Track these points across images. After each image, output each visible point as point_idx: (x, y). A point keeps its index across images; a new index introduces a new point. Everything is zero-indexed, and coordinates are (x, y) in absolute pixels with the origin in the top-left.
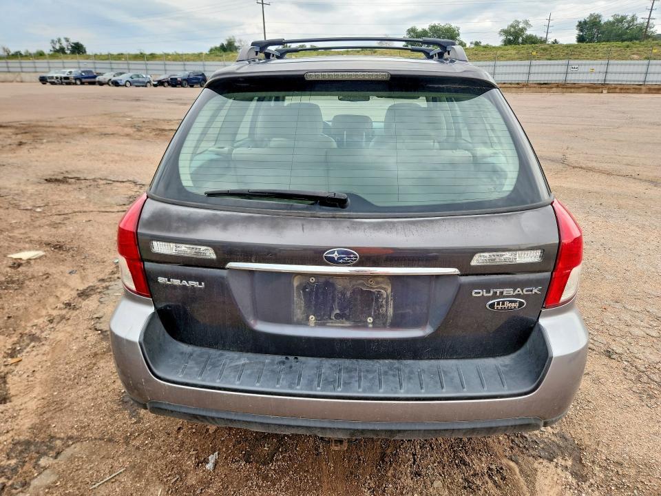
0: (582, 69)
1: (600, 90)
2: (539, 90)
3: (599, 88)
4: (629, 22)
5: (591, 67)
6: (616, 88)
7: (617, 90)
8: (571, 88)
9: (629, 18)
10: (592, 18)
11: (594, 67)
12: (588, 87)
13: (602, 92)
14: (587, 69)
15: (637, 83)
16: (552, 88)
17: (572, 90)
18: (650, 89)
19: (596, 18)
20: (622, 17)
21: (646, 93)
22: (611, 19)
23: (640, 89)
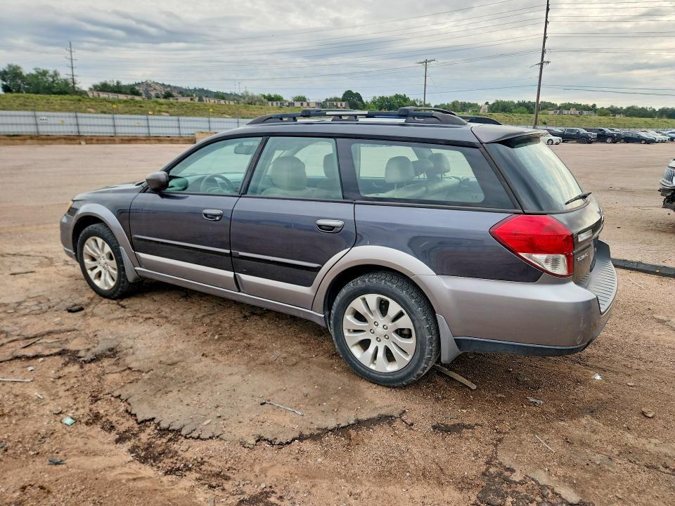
0: (51, 121)
1: (78, 141)
2: (12, 142)
3: (75, 139)
4: (53, 77)
5: (60, 119)
6: (92, 139)
7: (94, 141)
8: (47, 139)
9: (51, 73)
10: (12, 69)
11: (64, 119)
12: (65, 139)
13: (80, 144)
14: (57, 121)
15: (109, 135)
16: (25, 140)
17: (49, 142)
18: (122, 140)
19: (14, 69)
20: (44, 71)
21: (120, 143)
22: (34, 72)
23: (114, 140)
